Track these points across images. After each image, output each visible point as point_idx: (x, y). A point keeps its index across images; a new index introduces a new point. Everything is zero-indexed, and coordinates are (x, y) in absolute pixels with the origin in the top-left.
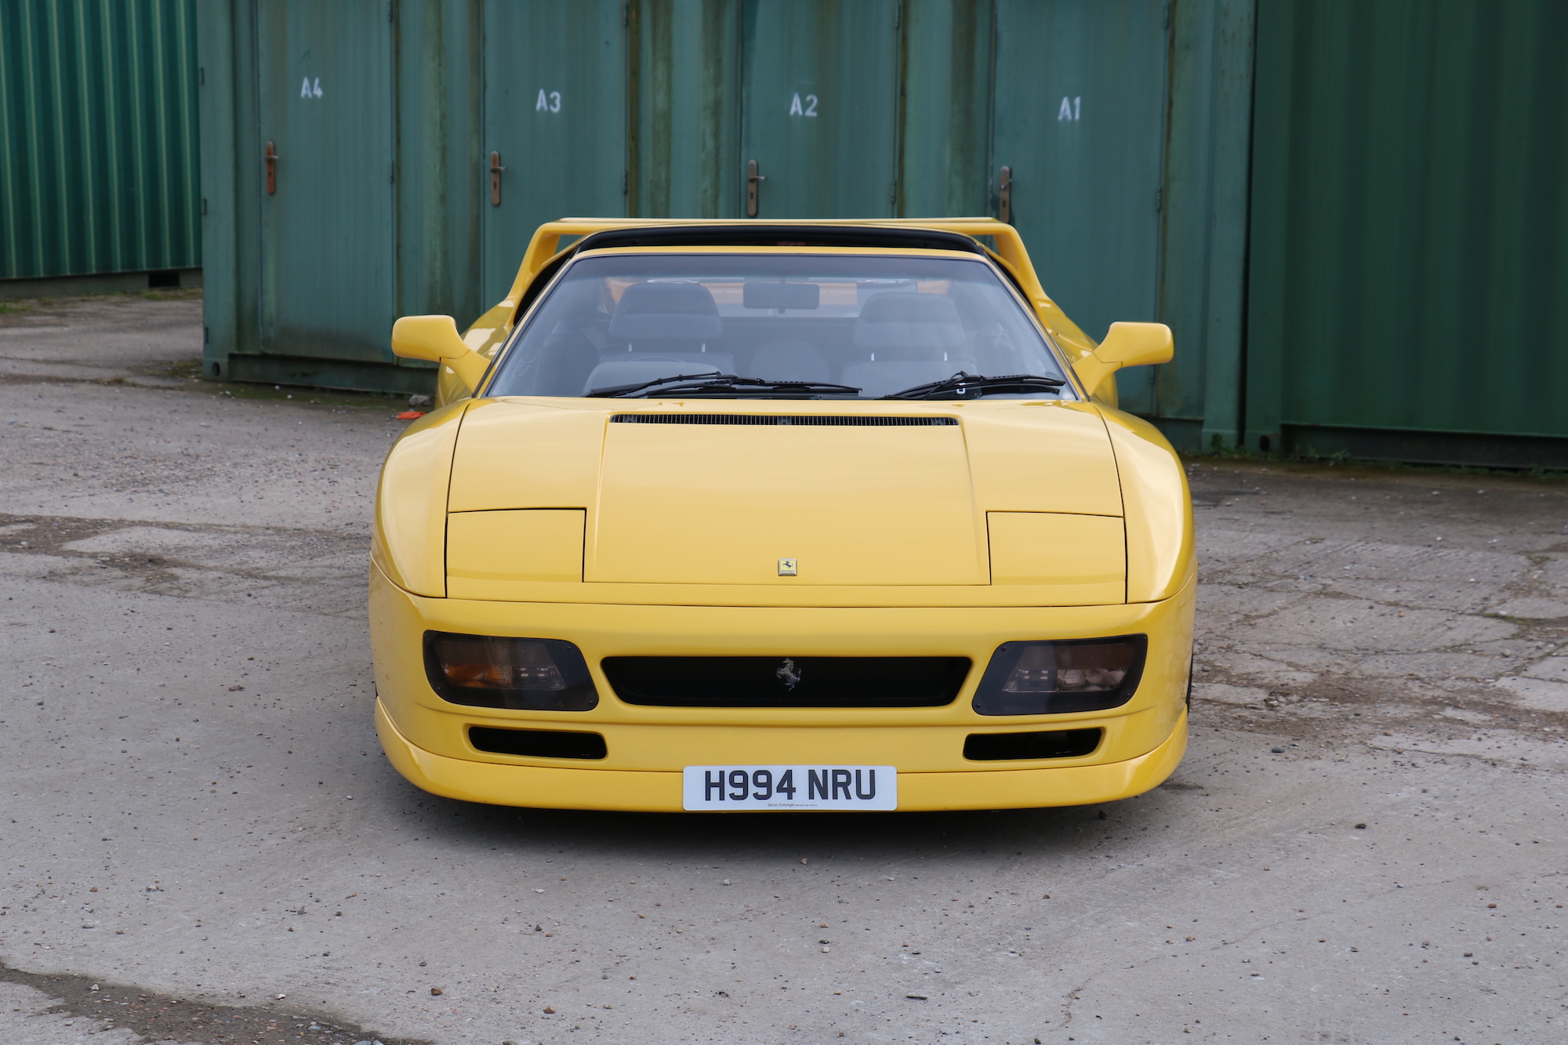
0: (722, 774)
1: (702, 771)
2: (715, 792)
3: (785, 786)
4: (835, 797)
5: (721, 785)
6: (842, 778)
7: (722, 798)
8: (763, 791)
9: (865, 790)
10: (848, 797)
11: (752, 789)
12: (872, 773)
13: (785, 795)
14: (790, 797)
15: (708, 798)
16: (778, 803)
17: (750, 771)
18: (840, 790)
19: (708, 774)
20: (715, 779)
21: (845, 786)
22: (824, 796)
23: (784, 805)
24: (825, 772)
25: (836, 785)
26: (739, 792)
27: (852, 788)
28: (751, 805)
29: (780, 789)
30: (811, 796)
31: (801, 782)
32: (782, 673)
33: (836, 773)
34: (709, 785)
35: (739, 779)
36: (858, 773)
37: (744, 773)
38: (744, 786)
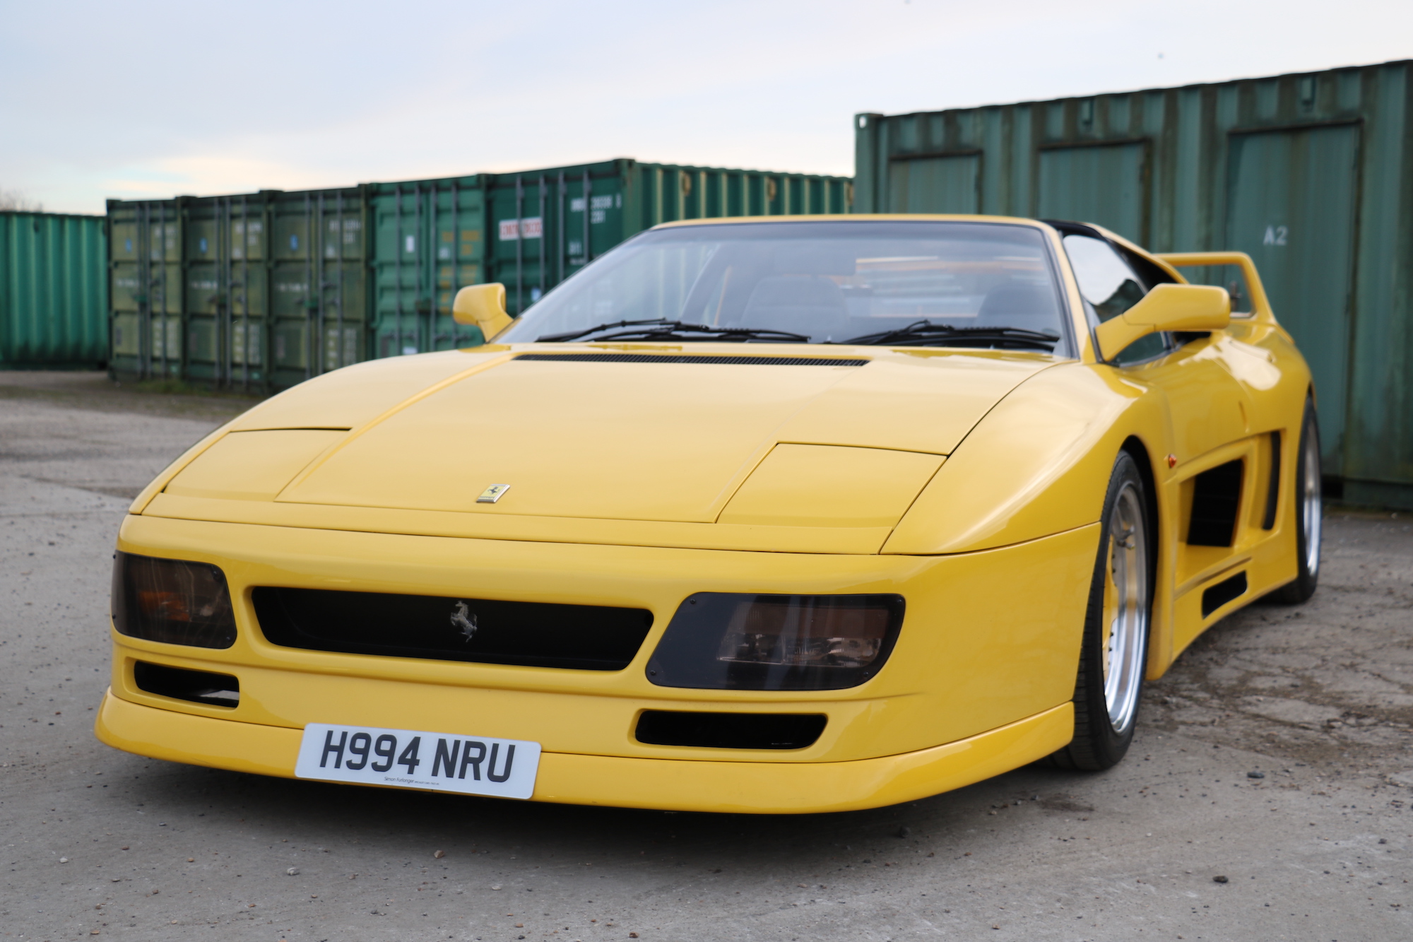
0: (344, 735)
1: (325, 729)
2: (332, 756)
3: (409, 756)
4: (462, 776)
5: (340, 750)
6: (474, 753)
7: (338, 765)
8: (383, 761)
9: (499, 770)
10: (477, 776)
11: (373, 757)
12: (512, 749)
13: (406, 767)
14: (411, 771)
15: (323, 764)
16: (397, 777)
17: (375, 734)
18: (470, 767)
19: (330, 734)
20: (336, 741)
21: (476, 762)
22: (450, 774)
23: (402, 780)
24: (457, 743)
25: (467, 759)
26: (357, 759)
27: (484, 767)
28: (367, 777)
29: (402, 760)
30: (435, 773)
31: (427, 754)
32: (456, 619)
33: (469, 745)
34: (328, 748)
35: (360, 744)
36: (495, 747)
37: (366, 737)
38: (364, 752)
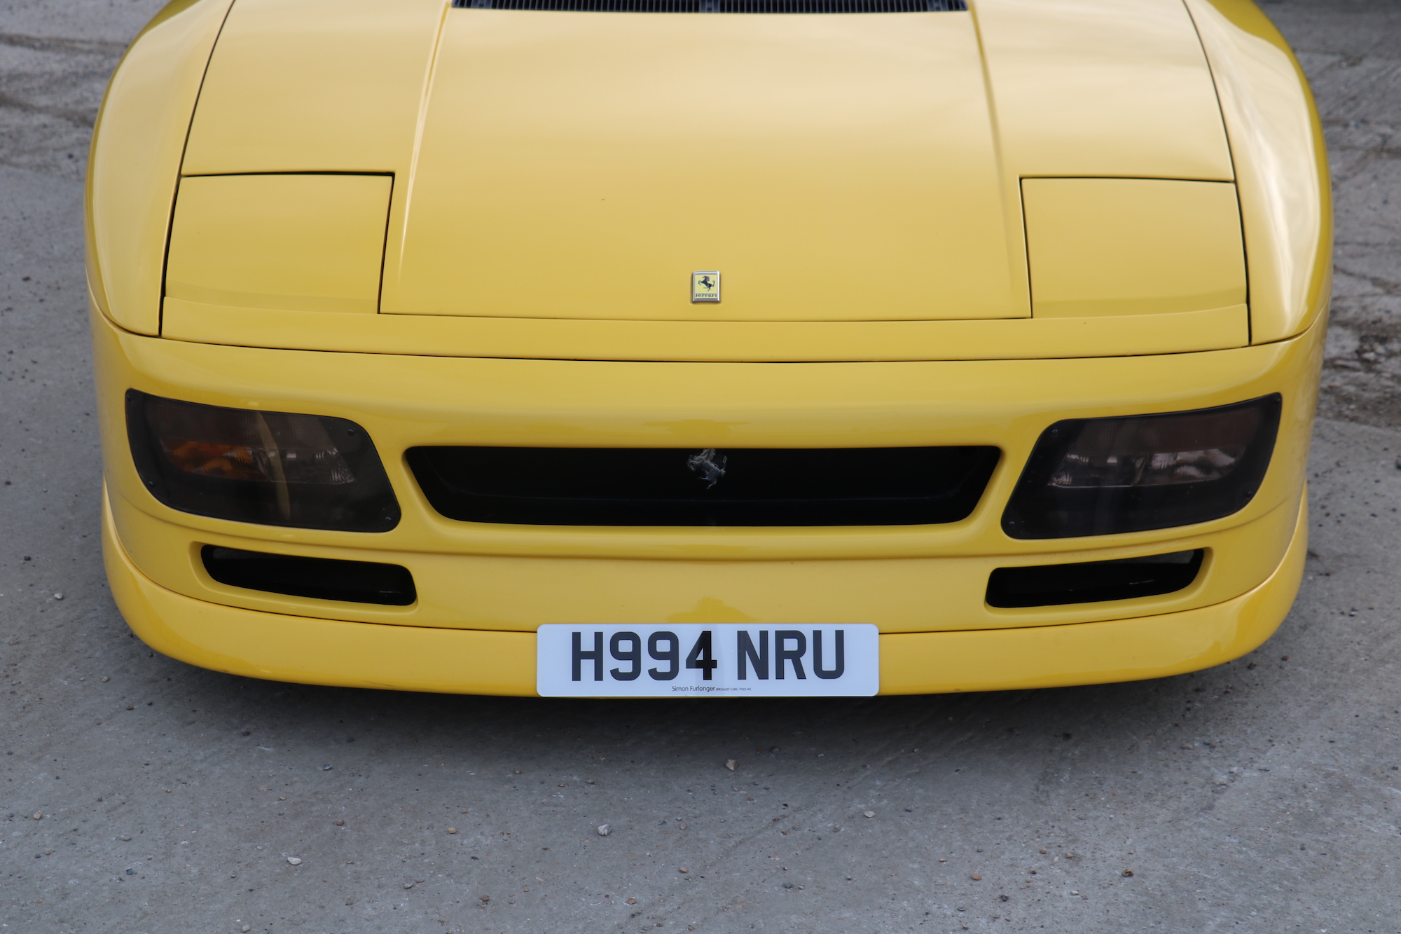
0: (599, 637)
1: (566, 632)
2: (588, 666)
3: (700, 657)
4: (780, 675)
5: (597, 655)
6: (791, 645)
7: (599, 676)
8: (664, 666)
9: (829, 664)
10: (801, 674)
11: (647, 662)
12: (840, 635)
13: (700, 672)
14: (707, 676)
15: (576, 676)
16: (688, 684)
17: (644, 633)
18: (788, 664)
19: (576, 637)
20: (588, 645)
21: (796, 657)
22: (763, 674)
23: (699, 689)
24: (764, 635)
25: (781, 655)
26: (626, 667)
27: (807, 661)
28: (644, 688)
29: (692, 663)
30: (742, 675)
31: (725, 650)
33: (781, 636)
34: (578, 655)
35: (625, 646)
36: (817, 635)
37: (633, 637)
38: (635, 656)
